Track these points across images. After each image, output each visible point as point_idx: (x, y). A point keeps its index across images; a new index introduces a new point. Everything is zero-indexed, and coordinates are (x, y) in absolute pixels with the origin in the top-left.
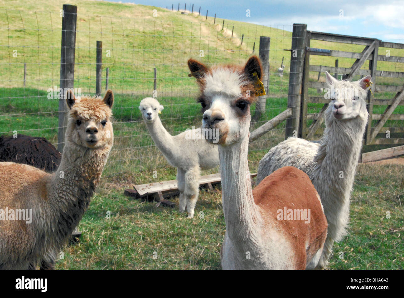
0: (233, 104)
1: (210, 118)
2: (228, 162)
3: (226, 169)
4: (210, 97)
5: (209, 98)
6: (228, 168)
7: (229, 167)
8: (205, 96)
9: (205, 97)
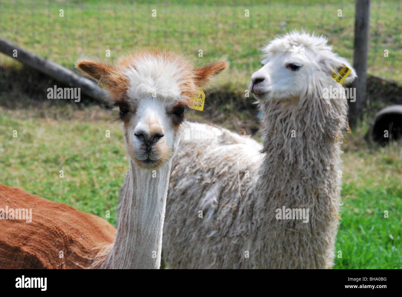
0: (169, 110)
1: (147, 135)
2: (153, 186)
3: (149, 195)
4: (136, 100)
5: (134, 101)
6: (151, 193)
7: (154, 191)
8: (128, 98)
9: (129, 101)
